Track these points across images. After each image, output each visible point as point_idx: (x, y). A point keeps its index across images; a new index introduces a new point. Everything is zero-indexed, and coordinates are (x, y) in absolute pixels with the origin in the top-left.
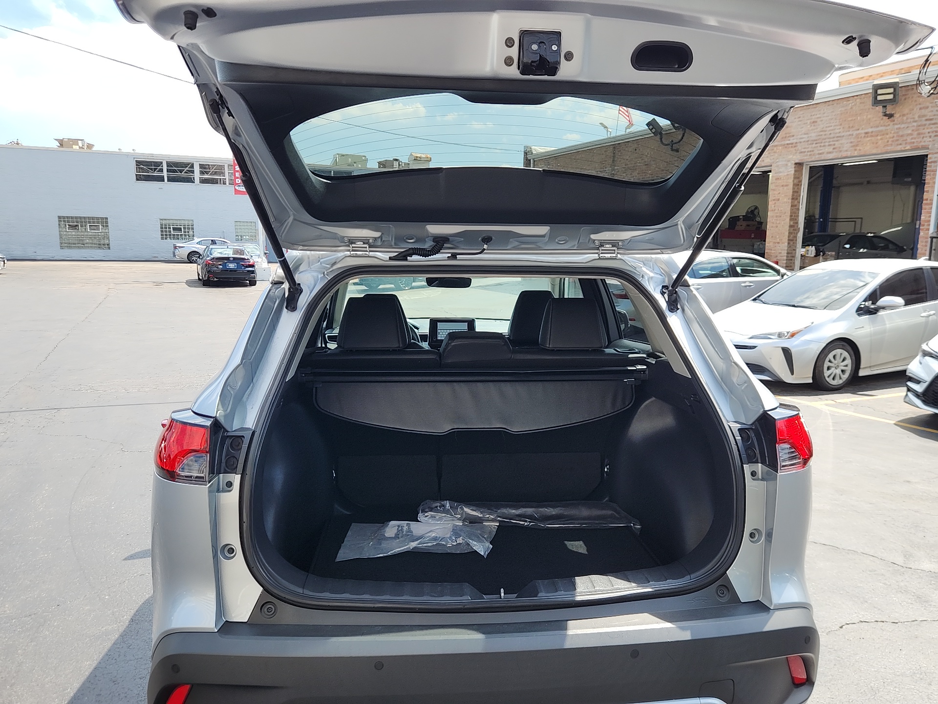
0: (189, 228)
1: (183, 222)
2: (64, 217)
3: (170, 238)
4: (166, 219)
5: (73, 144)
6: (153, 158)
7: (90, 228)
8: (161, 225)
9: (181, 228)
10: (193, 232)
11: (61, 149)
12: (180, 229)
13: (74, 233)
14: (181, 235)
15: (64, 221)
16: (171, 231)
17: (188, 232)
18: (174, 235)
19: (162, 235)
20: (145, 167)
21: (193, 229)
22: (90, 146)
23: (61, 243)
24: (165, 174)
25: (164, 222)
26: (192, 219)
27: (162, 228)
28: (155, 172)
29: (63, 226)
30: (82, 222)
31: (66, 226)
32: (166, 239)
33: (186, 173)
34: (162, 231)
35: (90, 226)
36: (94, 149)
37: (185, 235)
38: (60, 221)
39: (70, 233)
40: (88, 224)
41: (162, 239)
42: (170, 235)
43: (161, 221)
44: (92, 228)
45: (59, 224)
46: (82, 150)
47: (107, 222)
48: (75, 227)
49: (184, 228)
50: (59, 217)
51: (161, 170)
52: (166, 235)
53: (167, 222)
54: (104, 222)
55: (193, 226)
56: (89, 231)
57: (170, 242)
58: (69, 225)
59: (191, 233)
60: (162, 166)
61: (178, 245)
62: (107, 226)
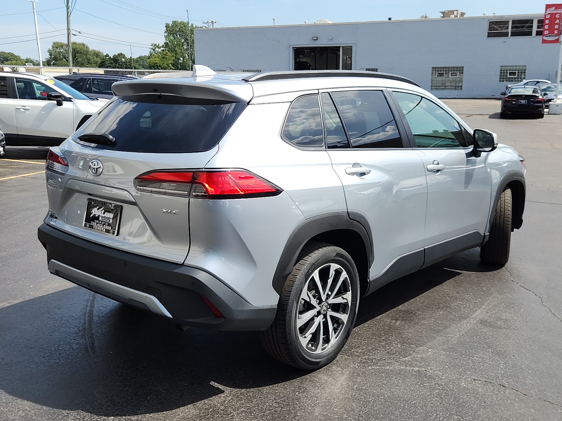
0: (522, 73)
1: (518, 68)
2: (436, 68)
3: (506, 81)
4: (505, 66)
5: (450, 14)
6: (503, 18)
7: (451, 75)
8: (501, 71)
9: (516, 72)
10: (525, 75)
11: (443, 19)
12: (515, 74)
13: (440, 79)
14: (515, 78)
15: (436, 70)
16: (507, 75)
17: (521, 76)
18: (509, 78)
19: (500, 78)
20: (495, 26)
21: (525, 73)
22: (462, 14)
23: (432, 86)
24: (510, 30)
25: (503, 68)
26: (525, 65)
27: (501, 73)
28: (503, 29)
29: (434, 74)
30: (446, 71)
31: (436, 74)
32: (503, 81)
33: (526, 28)
34: (501, 76)
35: (451, 73)
36: (465, 16)
37: (518, 78)
38: (433, 70)
39: (438, 79)
40: (450, 72)
41: (500, 81)
42: (506, 78)
43: (502, 68)
44: (453, 74)
45: (432, 73)
46: (456, 18)
47: (463, 70)
48: (441, 75)
49: (518, 73)
50: (433, 68)
51: (507, 28)
52: (504, 78)
53: (506, 68)
54: (461, 70)
55: (525, 70)
56: (450, 77)
57: (505, 83)
58: (438, 73)
59: (523, 76)
60: (508, 25)
61: (509, 86)
62: (462, 73)
